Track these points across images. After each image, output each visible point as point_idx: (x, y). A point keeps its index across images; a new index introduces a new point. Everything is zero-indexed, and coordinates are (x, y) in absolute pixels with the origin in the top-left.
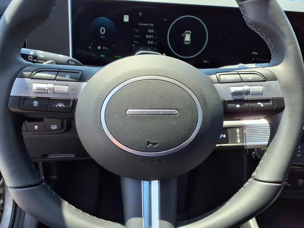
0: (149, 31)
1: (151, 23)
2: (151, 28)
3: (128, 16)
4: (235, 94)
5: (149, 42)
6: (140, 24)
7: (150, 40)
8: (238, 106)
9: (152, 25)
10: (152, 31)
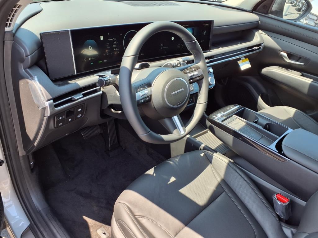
0: (114, 43)
1: (114, 38)
2: (115, 41)
3: (102, 36)
4: (191, 76)
5: (115, 49)
6: (109, 40)
7: (115, 48)
8: (192, 81)
9: (115, 39)
10: (116, 42)
